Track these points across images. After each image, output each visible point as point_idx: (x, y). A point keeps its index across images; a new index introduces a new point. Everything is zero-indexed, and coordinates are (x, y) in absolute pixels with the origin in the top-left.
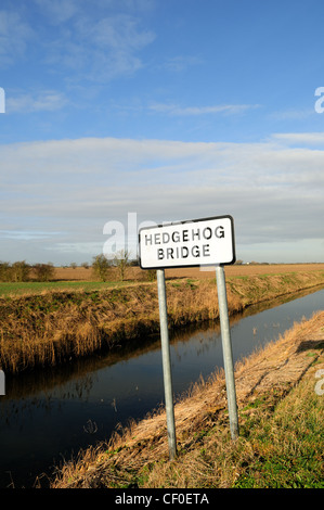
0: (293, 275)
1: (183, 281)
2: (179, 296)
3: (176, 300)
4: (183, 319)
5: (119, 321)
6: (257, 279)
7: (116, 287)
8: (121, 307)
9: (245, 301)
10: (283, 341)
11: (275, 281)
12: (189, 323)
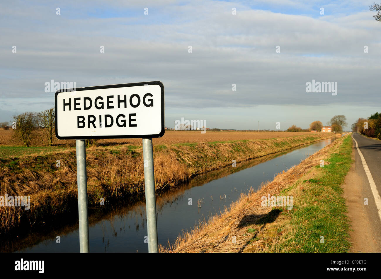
0: (244, 144)
1: (123, 147)
2: (117, 165)
3: (114, 169)
4: (121, 190)
5: (44, 193)
6: (206, 147)
7: (41, 154)
8: (47, 177)
9: (191, 171)
10: (228, 214)
11: (225, 149)
12: (128, 195)
